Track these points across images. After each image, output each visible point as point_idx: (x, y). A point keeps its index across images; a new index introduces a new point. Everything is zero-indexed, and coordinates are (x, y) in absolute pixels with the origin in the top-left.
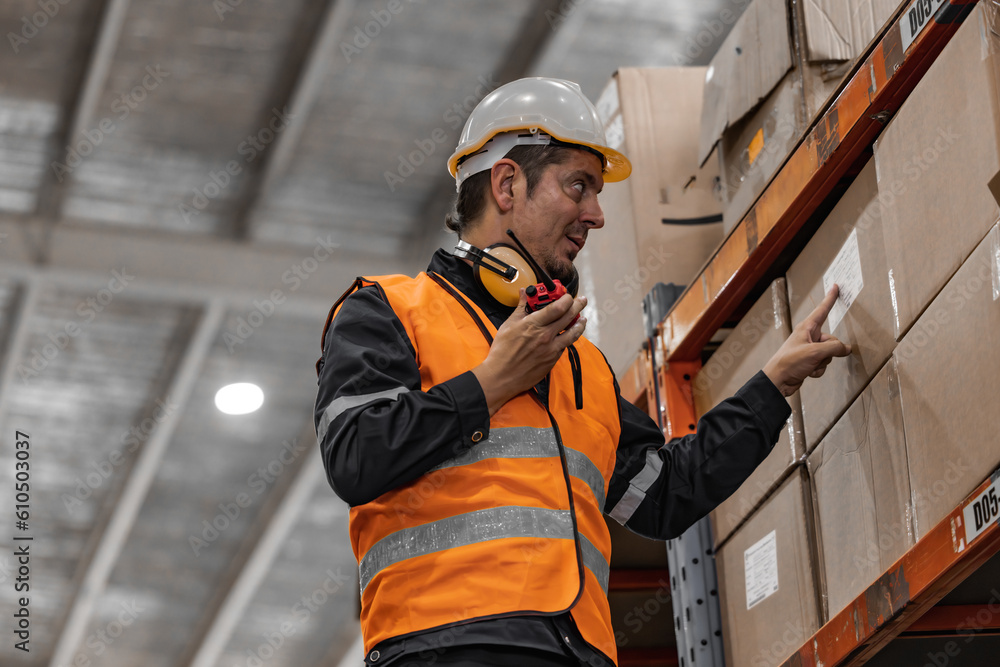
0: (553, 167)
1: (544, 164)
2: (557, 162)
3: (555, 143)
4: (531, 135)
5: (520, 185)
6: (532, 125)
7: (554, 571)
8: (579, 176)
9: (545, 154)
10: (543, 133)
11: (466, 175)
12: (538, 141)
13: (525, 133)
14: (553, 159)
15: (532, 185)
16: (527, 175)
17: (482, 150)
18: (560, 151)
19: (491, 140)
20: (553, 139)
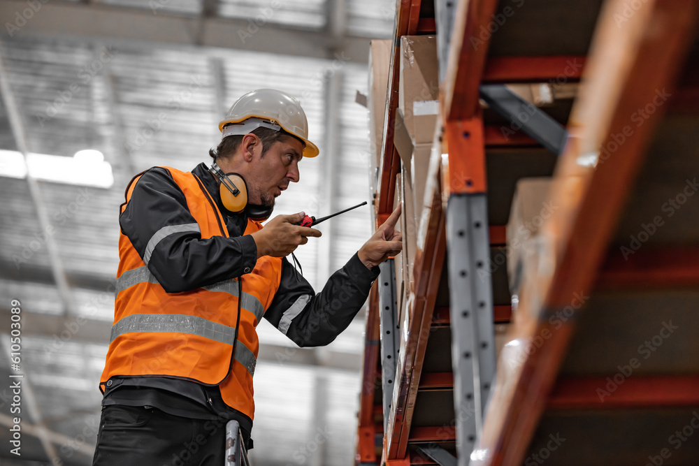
0: (278, 144)
1: (274, 140)
2: (281, 141)
3: (282, 131)
4: (270, 123)
5: (258, 149)
6: (272, 117)
7: (216, 360)
8: (291, 152)
9: (275, 135)
10: (277, 123)
11: (229, 134)
12: (273, 128)
13: (267, 121)
14: (278, 139)
15: (264, 151)
16: (263, 144)
17: (241, 123)
18: (283, 136)
19: (247, 119)
20: (282, 129)
